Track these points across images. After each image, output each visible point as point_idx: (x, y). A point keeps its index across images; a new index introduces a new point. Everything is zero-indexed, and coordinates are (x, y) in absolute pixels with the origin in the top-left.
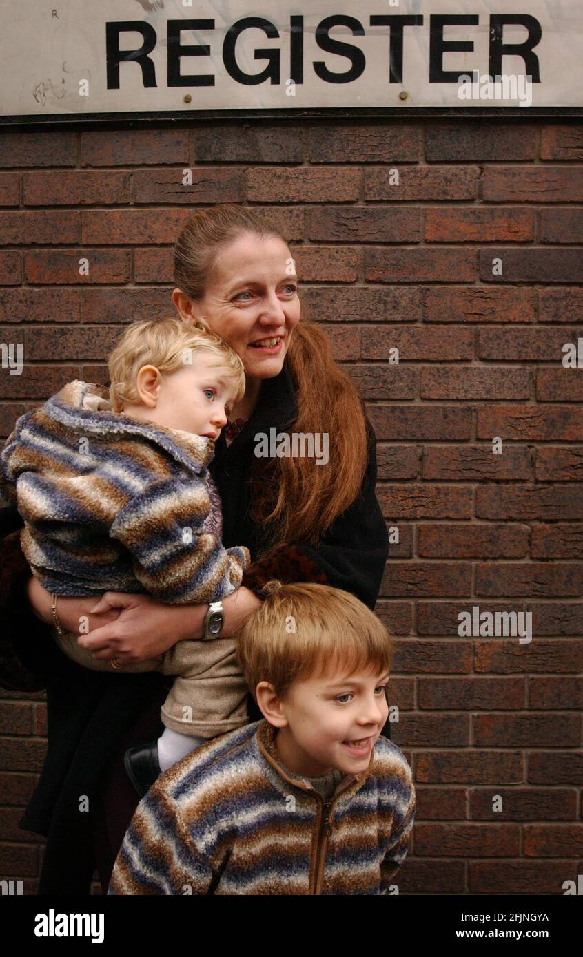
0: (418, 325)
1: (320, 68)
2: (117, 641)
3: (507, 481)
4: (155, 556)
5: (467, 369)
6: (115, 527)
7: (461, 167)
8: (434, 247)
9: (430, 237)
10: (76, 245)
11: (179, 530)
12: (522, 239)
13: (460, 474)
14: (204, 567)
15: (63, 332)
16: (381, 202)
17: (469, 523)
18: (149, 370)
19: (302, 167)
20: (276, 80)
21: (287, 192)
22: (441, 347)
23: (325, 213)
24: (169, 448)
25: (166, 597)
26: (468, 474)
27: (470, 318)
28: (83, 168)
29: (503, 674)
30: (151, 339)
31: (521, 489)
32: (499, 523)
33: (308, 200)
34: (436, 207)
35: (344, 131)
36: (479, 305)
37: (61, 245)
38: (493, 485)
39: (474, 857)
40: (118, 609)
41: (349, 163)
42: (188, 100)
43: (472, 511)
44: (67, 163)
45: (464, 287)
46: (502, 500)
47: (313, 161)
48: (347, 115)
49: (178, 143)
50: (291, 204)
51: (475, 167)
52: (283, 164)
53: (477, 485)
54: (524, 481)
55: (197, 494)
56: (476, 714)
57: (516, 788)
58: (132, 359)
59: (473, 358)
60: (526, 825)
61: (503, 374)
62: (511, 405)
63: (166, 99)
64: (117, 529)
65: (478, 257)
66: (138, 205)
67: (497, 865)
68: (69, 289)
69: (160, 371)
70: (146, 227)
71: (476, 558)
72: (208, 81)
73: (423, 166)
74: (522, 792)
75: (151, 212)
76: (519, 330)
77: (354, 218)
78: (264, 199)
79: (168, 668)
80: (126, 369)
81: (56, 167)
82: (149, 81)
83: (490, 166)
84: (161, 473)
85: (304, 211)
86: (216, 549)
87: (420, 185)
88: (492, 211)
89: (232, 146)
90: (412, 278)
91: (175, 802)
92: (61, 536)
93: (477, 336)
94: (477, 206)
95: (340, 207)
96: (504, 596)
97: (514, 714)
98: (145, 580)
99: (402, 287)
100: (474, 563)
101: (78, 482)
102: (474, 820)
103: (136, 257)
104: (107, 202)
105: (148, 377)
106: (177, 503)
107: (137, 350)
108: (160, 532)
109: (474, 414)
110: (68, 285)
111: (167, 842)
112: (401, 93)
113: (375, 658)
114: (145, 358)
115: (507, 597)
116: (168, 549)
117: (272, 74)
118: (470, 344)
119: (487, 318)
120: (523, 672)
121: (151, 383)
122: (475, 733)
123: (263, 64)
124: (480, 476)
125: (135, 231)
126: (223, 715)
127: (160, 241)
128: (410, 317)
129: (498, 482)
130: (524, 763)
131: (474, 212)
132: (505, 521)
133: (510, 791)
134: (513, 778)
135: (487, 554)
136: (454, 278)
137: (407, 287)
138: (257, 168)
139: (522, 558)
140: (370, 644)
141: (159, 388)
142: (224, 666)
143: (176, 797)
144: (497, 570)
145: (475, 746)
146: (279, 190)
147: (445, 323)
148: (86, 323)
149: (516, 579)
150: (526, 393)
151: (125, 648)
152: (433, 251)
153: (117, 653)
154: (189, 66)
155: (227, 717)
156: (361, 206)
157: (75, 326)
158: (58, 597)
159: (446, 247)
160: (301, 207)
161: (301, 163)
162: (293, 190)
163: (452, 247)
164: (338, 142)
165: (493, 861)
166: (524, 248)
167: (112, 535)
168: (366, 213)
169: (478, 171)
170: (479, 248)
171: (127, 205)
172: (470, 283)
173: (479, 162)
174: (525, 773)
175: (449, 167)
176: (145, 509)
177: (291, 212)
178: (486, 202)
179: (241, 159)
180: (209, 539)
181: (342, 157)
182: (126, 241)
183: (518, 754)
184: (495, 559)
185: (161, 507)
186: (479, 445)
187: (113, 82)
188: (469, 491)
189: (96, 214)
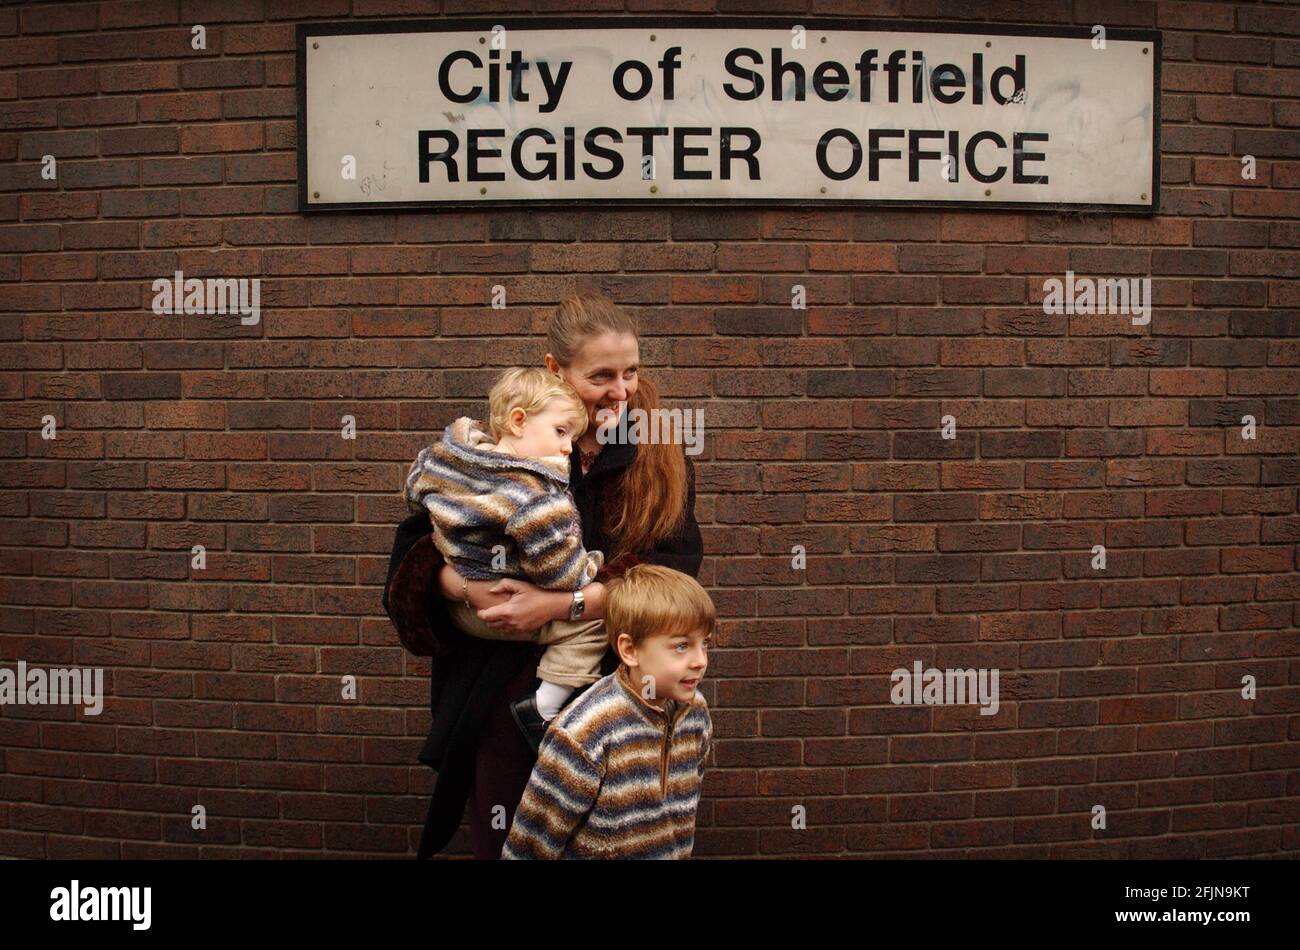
0: (668, 368)
1: (588, 168)
2: (508, 617)
3: (741, 493)
4: (536, 548)
5: (707, 403)
6: (508, 527)
7: (701, 243)
8: (679, 307)
9: (677, 300)
10: (394, 305)
11: (554, 530)
12: (749, 301)
13: (702, 487)
14: (569, 560)
15: (384, 375)
16: (638, 271)
17: (711, 526)
18: (518, 412)
19: (574, 244)
20: (553, 177)
21: (562, 264)
22: (686, 386)
23: (593, 279)
24: (543, 472)
25: (542, 581)
26: (708, 487)
27: (710, 363)
28: (399, 244)
29: (740, 647)
30: (523, 385)
31: (752, 498)
32: (735, 526)
33: (579, 269)
34: (682, 275)
35: (608, 216)
36: (715, 353)
37: (382, 305)
38: (730, 495)
39: (719, 797)
40: (510, 592)
41: (612, 241)
42: (483, 192)
43: (713, 516)
44: (387, 240)
45: (704, 338)
46: (736, 508)
47: (584, 239)
48: (610, 205)
49: (476, 225)
50: (566, 273)
51: (711, 244)
52: (559, 241)
53: (717, 495)
54: (754, 492)
55: (563, 504)
56: (719, 680)
57: (753, 740)
58: (507, 400)
59: (712, 394)
60: (761, 770)
61: (736, 407)
62: (741, 432)
63: (466, 190)
64: (510, 529)
65: (715, 315)
66: (443, 273)
67: (737, 803)
68: (389, 340)
69: (527, 412)
70: (450, 291)
71: (718, 554)
72: (500, 177)
73: (670, 243)
74: (757, 743)
75: (453, 279)
76: (748, 373)
77: (616, 285)
78: (545, 269)
79: (544, 638)
80: (502, 406)
81: (377, 243)
82: (453, 176)
83: (723, 243)
84: (537, 489)
85: (577, 280)
86: (578, 549)
87: (668, 258)
88: (725, 279)
89: (519, 227)
90: (663, 332)
91: (565, 730)
92: (472, 538)
93: (715, 377)
94: (714, 275)
95: (605, 275)
96: (739, 585)
97: (749, 680)
98: (527, 566)
99: (655, 339)
100: (715, 558)
101: (480, 499)
102: (720, 767)
103: (442, 315)
104: (419, 271)
105: (517, 416)
106: (551, 510)
107: (512, 393)
108: (540, 531)
109: (713, 439)
110: (388, 337)
111: (560, 761)
112: (652, 188)
113: (705, 623)
114: (517, 400)
115: (742, 585)
116: (544, 543)
117: (550, 172)
118: (709, 384)
119: (722, 363)
120: (757, 646)
121: (519, 420)
122: (719, 696)
123: (544, 164)
124: (719, 488)
125: (441, 294)
126: (588, 670)
127: (462, 302)
128: (661, 362)
129: (733, 493)
130: (759, 720)
131: (711, 279)
132: (741, 524)
133: (748, 742)
134: (750, 731)
135: (725, 551)
136: (695, 332)
137: (658, 339)
138: (539, 244)
139: (753, 554)
140: (702, 615)
141: (525, 424)
142: (587, 635)
143: (565, 727)
144: (734, 563)
145: (719, 706)
146: (556, 262)
147: (689, 367)
148: (402, 368)
149: (749, 571)
150: (755, 422)
151: (513, 622)
152: (679, 310)
153: (506, 625)
154: (484, 165)
155: (590, 673)
156: (622, 274)
157: (393, 370)
158: (469, 579)
159: (690, 307)
160: (574, 276)
161: (574, 241)
162: (567, 262)
163: (694, 307)
164: (604, 224)
165: (735, 800)
166: (751, 307)
167: (507, 533)
168: (625, 280)
169: (715, 247)
170: (715, 307)
171: (435, 273)
172: (709, 335)
173: (715, 240)
174: (759, 727)
175: (690, 244)
176: (529, 514)
177: (566, 279)
178: (720, 272)
179: (525, 237)
180: (574, 540)
181: (606, 236)
182: (434, 302)
183: (754, 712)
184: (732, 555)
185: (541, 513)
186: (718, 464)
187: (424, 176)
188: (711, 501)
189: (411, 281)
